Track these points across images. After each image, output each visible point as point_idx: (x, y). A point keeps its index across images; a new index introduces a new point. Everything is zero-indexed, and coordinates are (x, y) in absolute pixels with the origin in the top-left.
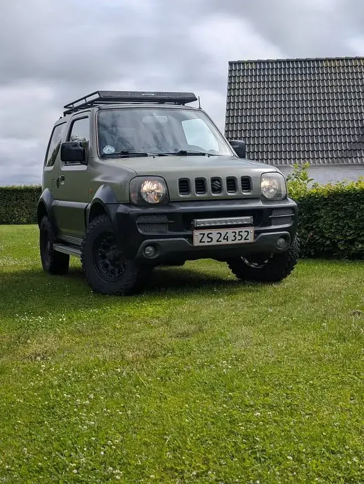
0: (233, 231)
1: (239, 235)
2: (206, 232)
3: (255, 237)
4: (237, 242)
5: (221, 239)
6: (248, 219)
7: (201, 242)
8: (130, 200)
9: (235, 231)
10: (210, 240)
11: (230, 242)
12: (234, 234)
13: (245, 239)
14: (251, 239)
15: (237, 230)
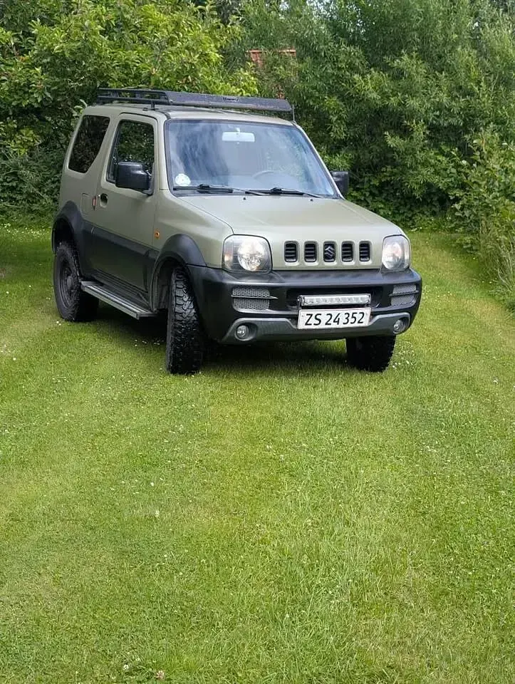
0: (346, 312)
1: (353, 317)
2: (314, 312)
3: (370, 320)
4: (349, 325)
5: (331, 321)
6: (365, 298)
7: (306, 324)
8: (223, 265)
9: (348, 312)
10: (318, 322)
11: (341, 325)
12: (347, 315)
13: (359, 322)
14: (366, 322)
15: (351, 311)
